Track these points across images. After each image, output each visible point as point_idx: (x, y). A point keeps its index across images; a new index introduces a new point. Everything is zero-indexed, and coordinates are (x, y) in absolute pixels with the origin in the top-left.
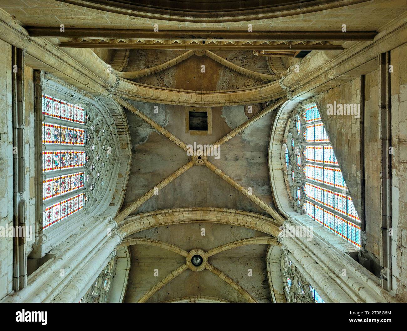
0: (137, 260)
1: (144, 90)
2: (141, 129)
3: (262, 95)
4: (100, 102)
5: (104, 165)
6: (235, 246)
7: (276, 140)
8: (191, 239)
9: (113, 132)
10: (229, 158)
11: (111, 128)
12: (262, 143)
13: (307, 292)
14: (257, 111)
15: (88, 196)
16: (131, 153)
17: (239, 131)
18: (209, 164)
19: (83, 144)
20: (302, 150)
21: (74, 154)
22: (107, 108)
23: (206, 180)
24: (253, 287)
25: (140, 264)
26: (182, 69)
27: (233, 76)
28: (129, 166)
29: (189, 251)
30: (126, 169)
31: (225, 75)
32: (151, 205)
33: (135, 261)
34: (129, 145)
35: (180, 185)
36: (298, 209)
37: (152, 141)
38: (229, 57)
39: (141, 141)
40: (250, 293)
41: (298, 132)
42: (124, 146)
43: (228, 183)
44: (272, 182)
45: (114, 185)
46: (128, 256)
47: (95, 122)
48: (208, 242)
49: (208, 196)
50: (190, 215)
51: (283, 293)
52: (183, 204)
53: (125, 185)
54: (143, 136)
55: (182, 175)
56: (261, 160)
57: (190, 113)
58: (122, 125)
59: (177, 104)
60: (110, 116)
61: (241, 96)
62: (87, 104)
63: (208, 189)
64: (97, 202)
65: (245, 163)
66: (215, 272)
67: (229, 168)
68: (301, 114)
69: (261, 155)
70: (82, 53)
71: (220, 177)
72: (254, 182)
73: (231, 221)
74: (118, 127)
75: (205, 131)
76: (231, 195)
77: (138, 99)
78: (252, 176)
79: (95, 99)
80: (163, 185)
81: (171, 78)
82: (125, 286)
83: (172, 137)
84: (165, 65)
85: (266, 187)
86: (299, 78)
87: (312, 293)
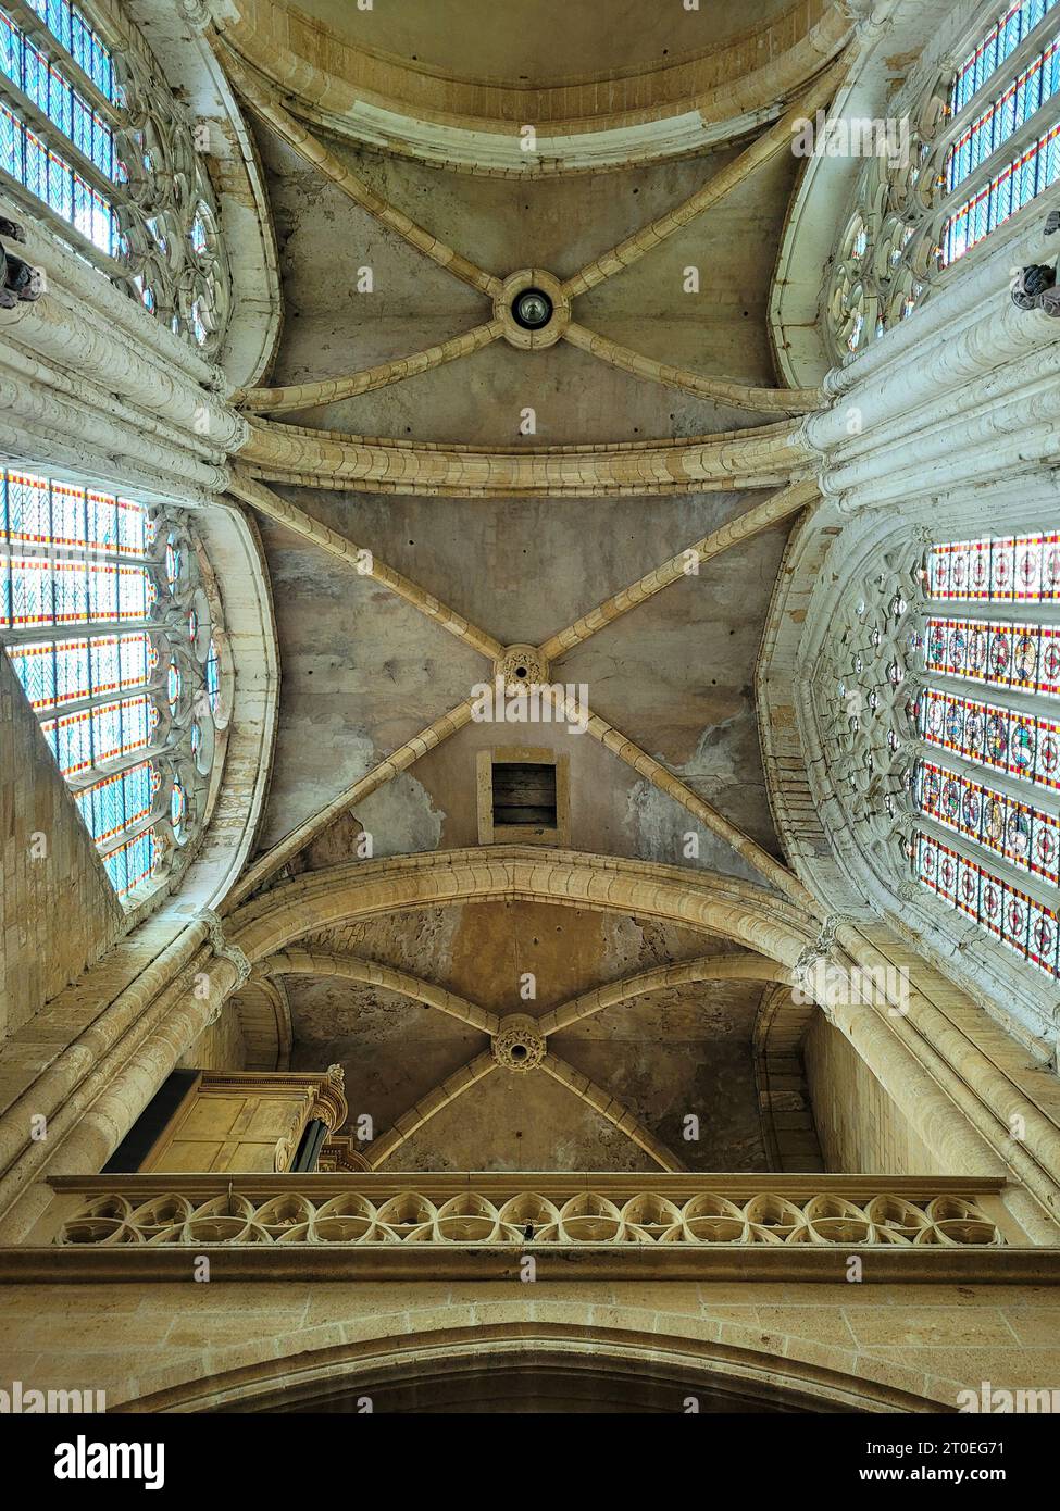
0: (746, 314)
1: (716, 918)
2: (723, 776)
3: (305, 907)
4: (865, 893)
5: (853, 666)
6: (395, 369)
7: (253, 740)
8: (555, 384)
9: (822, 771)
10: (418, 668)
11: (827, 788)
12: (304, 723)
13: (136, 233)
14: (323, 842)
15: (914, 581)
16: (761, 690)
17: (384, 769)
18: (489, 651)
19: (928, 767)
20: (166, 727)
21: (959, 743)
22: (840, 863)
23: (500, 594)
24: (329, 215)
25: (734, 299)
26: (577, 972)
27: (405, 954)
28: (768, 647)
29: (562, 341)
30: (779, 636)
31: (433, 956)
32: (695, 516)
33: (756, 309)
34: (765, 720)
35: (590, 579)
36: (174, 518)
37: (686, 730)
38: (417, 1013)
39: (725, 731)
40: (341, 197)
41: (179, 784)
42: (784, 715)
43: (422, 589)
44: (264, 595)
45: (820, 589)
46: (777, 332)
47: (884, 827)
48: (494, 374)
49: (491, 536)
50: (556, 476)
51: (219, 196)
52: (579, 510)
53: (784, 587)
54: (718, 751)
55: (583, 612)
56: (303, 663)
57: (552, 823)
58: (788, 796)
59: (600, 861)
60: (831, 834)
61: (378, 896)
62: (909, 900)
63: (492, 561)
64: (885, 552)
65: (362, 653)
66: (466, 269)
67: (414, 636)
68: (172, 849)
69: (304, 681)
70: (926, 1127)
71: (450, 605)
72: (329, 592)
73: (411, 458)
74: (803, 788)
75: (503, 761)
76: (411, 543)
77: (736, 889)
78: (335, 609)
79: (881, 912)
80: (651, 583)
81: (618, 944)
82: (791, 228)
83: (615, 744)
84: (637, 989)
85: (286, 574)
86: (185, 1009)
87: (120, 231)
